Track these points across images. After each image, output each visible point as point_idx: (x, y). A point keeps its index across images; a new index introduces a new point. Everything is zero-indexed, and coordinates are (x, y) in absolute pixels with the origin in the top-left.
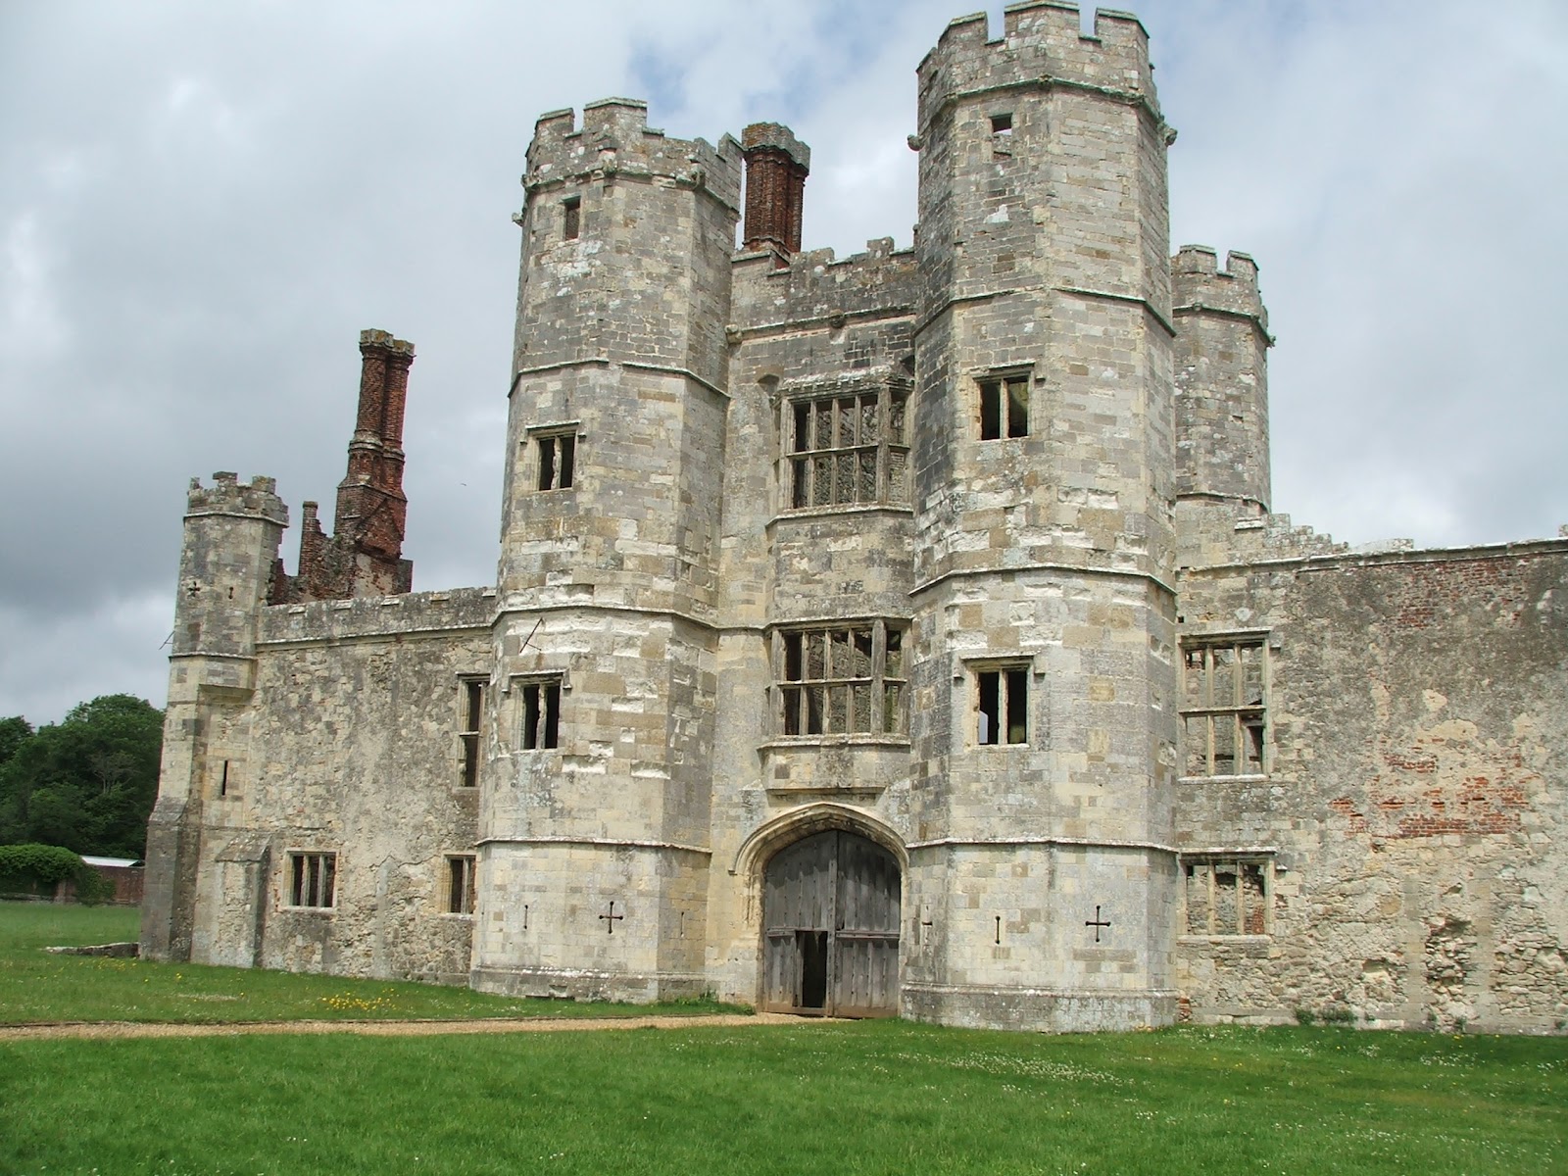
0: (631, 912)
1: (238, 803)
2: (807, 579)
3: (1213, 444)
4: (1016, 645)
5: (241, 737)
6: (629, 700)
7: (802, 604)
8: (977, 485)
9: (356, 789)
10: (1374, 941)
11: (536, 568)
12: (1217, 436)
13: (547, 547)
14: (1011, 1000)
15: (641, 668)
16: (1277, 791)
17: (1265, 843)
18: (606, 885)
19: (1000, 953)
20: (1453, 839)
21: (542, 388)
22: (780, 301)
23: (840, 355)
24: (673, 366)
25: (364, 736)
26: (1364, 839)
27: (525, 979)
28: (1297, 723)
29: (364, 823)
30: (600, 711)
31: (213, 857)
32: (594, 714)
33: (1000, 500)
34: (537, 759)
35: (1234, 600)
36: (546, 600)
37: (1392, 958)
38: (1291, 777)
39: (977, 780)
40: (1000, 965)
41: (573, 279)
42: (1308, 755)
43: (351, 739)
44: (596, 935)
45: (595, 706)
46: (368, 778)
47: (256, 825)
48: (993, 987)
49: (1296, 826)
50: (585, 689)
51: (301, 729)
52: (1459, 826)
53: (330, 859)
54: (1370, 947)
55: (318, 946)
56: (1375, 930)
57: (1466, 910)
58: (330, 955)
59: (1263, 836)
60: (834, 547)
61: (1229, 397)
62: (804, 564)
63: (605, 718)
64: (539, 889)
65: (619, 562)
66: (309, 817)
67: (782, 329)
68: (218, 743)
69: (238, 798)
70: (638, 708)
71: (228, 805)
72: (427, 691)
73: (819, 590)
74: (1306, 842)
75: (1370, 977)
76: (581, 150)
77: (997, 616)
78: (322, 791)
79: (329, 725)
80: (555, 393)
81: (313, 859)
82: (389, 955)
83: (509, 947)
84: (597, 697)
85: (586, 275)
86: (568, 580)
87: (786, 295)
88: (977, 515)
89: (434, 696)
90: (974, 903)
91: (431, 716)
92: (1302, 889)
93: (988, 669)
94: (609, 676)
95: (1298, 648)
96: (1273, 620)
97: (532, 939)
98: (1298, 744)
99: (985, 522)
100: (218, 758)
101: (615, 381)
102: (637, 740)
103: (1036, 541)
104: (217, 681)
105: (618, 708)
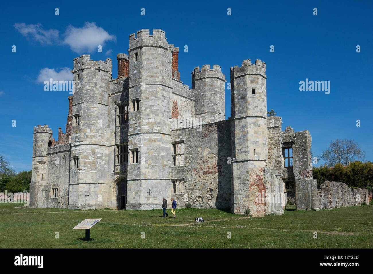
0: (90, 194)
1: (45, 181)
2: (120, 136)
3: (208, 103)
4: (136, 146)
5: (45, 170)
6: (89, 159)
7: (119, 141)
8: (132, 120)
9: (60, 177)
10: (199, 193)
11: (75, 139)
12: (209, 101)
13: (76, 135)
14: (135, 205)
15: (91, 154)
16: (185, 168)
17: (183, 177)
18: (86, 190)
19: (134, 198)
20: (211, 175)
21: (75, 108)
22: (117, 88)
23: (125, 97)
24: (96, 102)
26: (197, 175)
27: (74, 207)
28: (188, 156)
29: (62, 183)
30: (84, 162)
31: (41, 190)
32: (83, 162)
33: (134, 122)
34: (75, 170)
35: (179, 135)
36: (76, 144)
37: (202, 196)
38: (187, 165)
39: (131, 169)
40: (134, 200)
41: (79, 88)
42: (190, 161)
43: (60, 169)
44: (84, 198)
45: (83, 161)
46: (62, 175)
47: (47, 184)
48: (133, 203)
49: (188, 174)
50: (82, 158)
52: (212, 172)
53: (58, 189)
55: (56, 204)
56: (199, 191)
57: (212, 187)
58: (58, 205)
59: (183, 176)
61: (212, 94)
62: (120, 134)
63: (85, 163)
64: (76, 192)
65: (87, 136)
66: (54, 182)
67: (117, 93)
68: (41, 171)
69: (45, 180)
70: (91, 161)
71: (43, 181)
73: (122, 138)
74: (189, 176)
75: (198, 199)
76: (79, 65)
77: (134, 142)
78: (56, 178)
79: (57, 167)
80: (77, 109)
82: (65, 204)
84: (84, 159)
86: (79, 140)
87: (117, 87)
90: (131, 190)
92: (188, 185)
93: (133, 151)
94: (86, 156)
95: (189, 143)
96: (185, 138)
97: (75, 200)
98: (188, 159)
99: (132, 126)
100: (41, 174)
101: (85, 106)
102: (91, 166)
103: (139, 128)
104: (40, 161)
105: (87, 161)
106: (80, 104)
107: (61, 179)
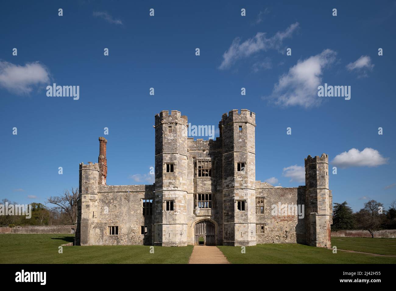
0: (183, 233)
1: (96, 219)
2: (202, 187)
4: (243, 198)
5: (96, 207)
7: (201, 190)
8: (238, 177)
10: (277, 234)
11: (168, 184)
13: (170, 181)
14: (244, 242)
15: (183, 199)
16: (266, 216)
17: (264, 222)
18: (181, 230)
19: (242, 237)
20: (286, 222)
21: (167, 156)
22: (195, 146)
23: (205, 155)
24: (185, 155)
25: (122, 208)
26: (276, 222)
27: (171, 244)
28: (268, 208)
29: (124, 221)
31: (92, 228)
32: (179, 206)
33: (241, 179)
34: (170, 212)
35: (260, 193)
36: (170, 189)
37: (279, 235)
38: (267, 214)
39: (238, 215)
40: (242, 238)
41: (171, 139)
42: (269, 212)
43: (120, 208)
44: (180, 236)
45: (178, 204)
46: (124, 214)
47: (100, 222)
48: (241, 241)
49: (268, 220)
50: (177, 202)
52: (287, 220)
53: (117, 227)
54: (276, 234)
55: (116, 241)
56: (277, 232)
57: (288, 230)
58: (118, 242)
59: (264, 221)
62: (201, 185)
64: (171, 231)
65: (180, 183)
66: (112, 220)
67: (196, 150)
68: (92, 209)
69: (96, 218)
70: (183, 205)
71: (94, 219)
72: (135, 201)
73: (204, 188)
74: (269, 222)
75: (276, 237)
76: (172, 119)
77: (241, 194)
78: (115, 216)
79: (115, 206)
80: (169, 157)
81: (113, 227)
82: (130, 241)
83: (166, 239)
85: (174, 139)
86: (174, 186)
87: (196, 145)
88: (238, 181)
90: (238, 231)
91: (136, 205)
92: (269, 227)
93: (239, 201)
95: (268, 199)
96: (265, 195)
97: (171, 238)
98: (268, 210)
99: (239, 182)
100: (92, 211)
101: (179, 156)
102: (183, 209)
103: (245, 185)
104: (92, 198)
105: (181, 205)
106: (174, 154)
107: (122, 217)
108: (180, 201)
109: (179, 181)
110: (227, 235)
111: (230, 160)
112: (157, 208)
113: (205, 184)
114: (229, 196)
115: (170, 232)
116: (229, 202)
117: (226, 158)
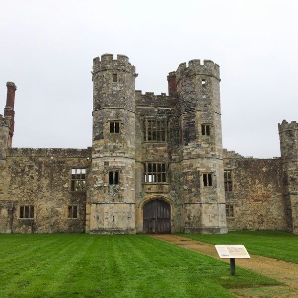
0: (131, 216)
2: (153, 154)
4: (210, 170)
6: (130, 175)
7: (152, 158)
8: (202, 143)
10: (250, 218)
11: (112, 148)
13: (114, 144)
14: (213, 229)
15: (131, 169)
16: (235, 194)
18: (128, 211)
19: (211, 221)
20: (261, 202)
21: (111, 112)
22: (144, 101)
23: (157, 113)
24: (133, 111)
25: (43, 180)
26: (248, 202)
28: (238, 184)
32: (126, 178)
33: (206, 146)
35: (227, 164)
36: (114, 155)
37: (253, 220)
38: (237, 192)
39: (205, 192)
40: (211, 223)
41: (116, 91)
42: (239, 189)
43: (38, 180)
44: (127, 221)
49: (238, 200)
51: (22, 177)
52: (261, 200)
53: (32, 208)
56: (250, 216)
57: (263, 213)
58: (34, 229)
59: (233, 201)
60: (158, 148)
62: (152, 151)
64: (116, 213)
65: (128, 148)
66: (26, 197)
67: (145, 106)
70: (131, 177)
72: (61, 170)
73: (155, 156)
74: (240, 202)
75: (250, 223)
77: (207, 165)
79: (32, 177)
80: (114, 113)
81: (27, 208)
84: (126, 174)
86: (120, 151)
88: (202, 148)
89: (63, 171)
90: (205, 213)
92: (239, 210)
93: (205, 173)
94: (127, 170)
96: (233, 168)
97: (115, 222)
98: (238, 187)
99: (204, 149)
101: (126, 113)
102: (131, 183)
103: (212, 153)
105: (129, 177)
106: (121, 110)
107: (42, 193)
108: (128, 172)
109: (127, 145)
110: (189, 219)
111: (192, 120)
112: (95, 180)
113: (157, 151)
114: (192, 166)
115: (114, 214)
116: (191, 175)
117: (186, 118)
